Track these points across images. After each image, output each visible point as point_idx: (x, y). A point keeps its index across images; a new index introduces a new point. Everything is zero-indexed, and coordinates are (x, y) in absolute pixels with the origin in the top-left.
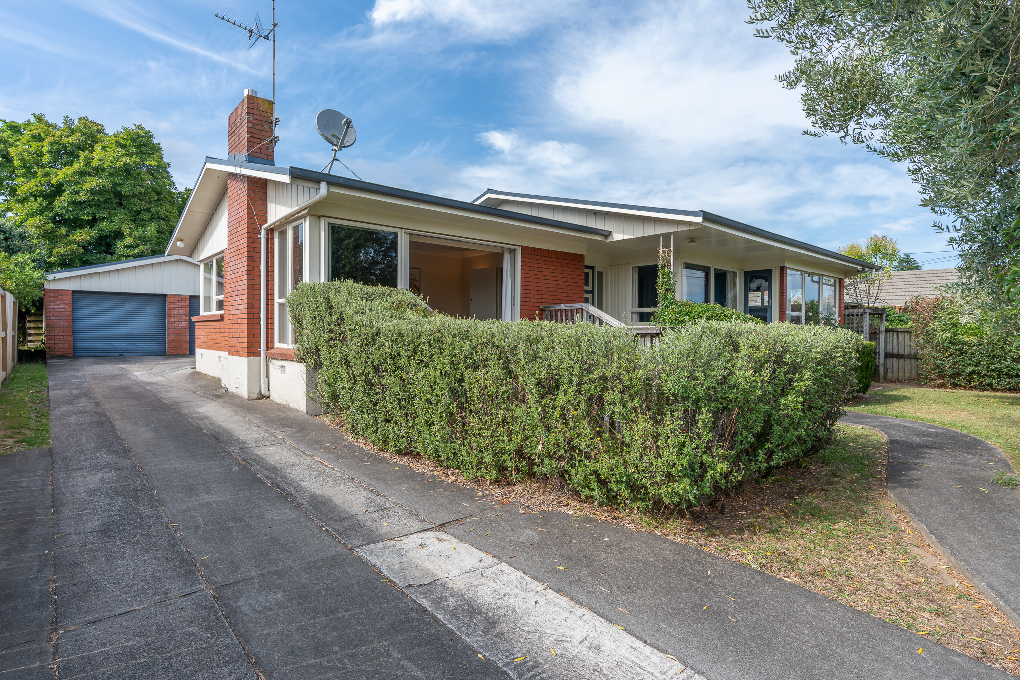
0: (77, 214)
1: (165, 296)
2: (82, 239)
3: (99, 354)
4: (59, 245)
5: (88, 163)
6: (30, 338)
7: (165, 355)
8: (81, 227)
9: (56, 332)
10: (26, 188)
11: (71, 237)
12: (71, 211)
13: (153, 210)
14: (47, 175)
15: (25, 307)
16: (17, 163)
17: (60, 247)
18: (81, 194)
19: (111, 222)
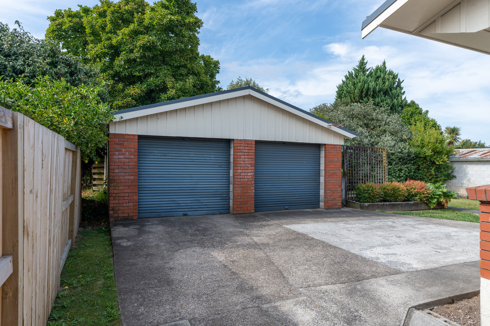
0: (131, 71)
1: (228, 142)
2: (135, 93)
3: (163, 214)
4: (118, 98)
5: (141, 22)
6: (94, 182)
7: (229, 213)
8: (133, 83)
9: (121, 188)
10: (94, 51)
11: (127, 91)
12: (126, 69)
13: (189, 66)
14: (109, 39)
15: (88, 156)
16: (88, 31)
17: (119, 100)
18: (135, 51)
19: (157, 77)
